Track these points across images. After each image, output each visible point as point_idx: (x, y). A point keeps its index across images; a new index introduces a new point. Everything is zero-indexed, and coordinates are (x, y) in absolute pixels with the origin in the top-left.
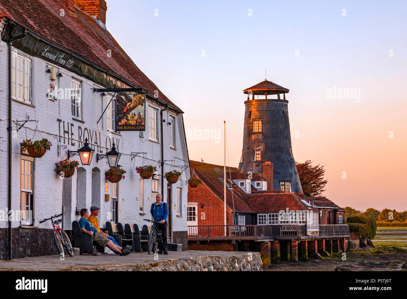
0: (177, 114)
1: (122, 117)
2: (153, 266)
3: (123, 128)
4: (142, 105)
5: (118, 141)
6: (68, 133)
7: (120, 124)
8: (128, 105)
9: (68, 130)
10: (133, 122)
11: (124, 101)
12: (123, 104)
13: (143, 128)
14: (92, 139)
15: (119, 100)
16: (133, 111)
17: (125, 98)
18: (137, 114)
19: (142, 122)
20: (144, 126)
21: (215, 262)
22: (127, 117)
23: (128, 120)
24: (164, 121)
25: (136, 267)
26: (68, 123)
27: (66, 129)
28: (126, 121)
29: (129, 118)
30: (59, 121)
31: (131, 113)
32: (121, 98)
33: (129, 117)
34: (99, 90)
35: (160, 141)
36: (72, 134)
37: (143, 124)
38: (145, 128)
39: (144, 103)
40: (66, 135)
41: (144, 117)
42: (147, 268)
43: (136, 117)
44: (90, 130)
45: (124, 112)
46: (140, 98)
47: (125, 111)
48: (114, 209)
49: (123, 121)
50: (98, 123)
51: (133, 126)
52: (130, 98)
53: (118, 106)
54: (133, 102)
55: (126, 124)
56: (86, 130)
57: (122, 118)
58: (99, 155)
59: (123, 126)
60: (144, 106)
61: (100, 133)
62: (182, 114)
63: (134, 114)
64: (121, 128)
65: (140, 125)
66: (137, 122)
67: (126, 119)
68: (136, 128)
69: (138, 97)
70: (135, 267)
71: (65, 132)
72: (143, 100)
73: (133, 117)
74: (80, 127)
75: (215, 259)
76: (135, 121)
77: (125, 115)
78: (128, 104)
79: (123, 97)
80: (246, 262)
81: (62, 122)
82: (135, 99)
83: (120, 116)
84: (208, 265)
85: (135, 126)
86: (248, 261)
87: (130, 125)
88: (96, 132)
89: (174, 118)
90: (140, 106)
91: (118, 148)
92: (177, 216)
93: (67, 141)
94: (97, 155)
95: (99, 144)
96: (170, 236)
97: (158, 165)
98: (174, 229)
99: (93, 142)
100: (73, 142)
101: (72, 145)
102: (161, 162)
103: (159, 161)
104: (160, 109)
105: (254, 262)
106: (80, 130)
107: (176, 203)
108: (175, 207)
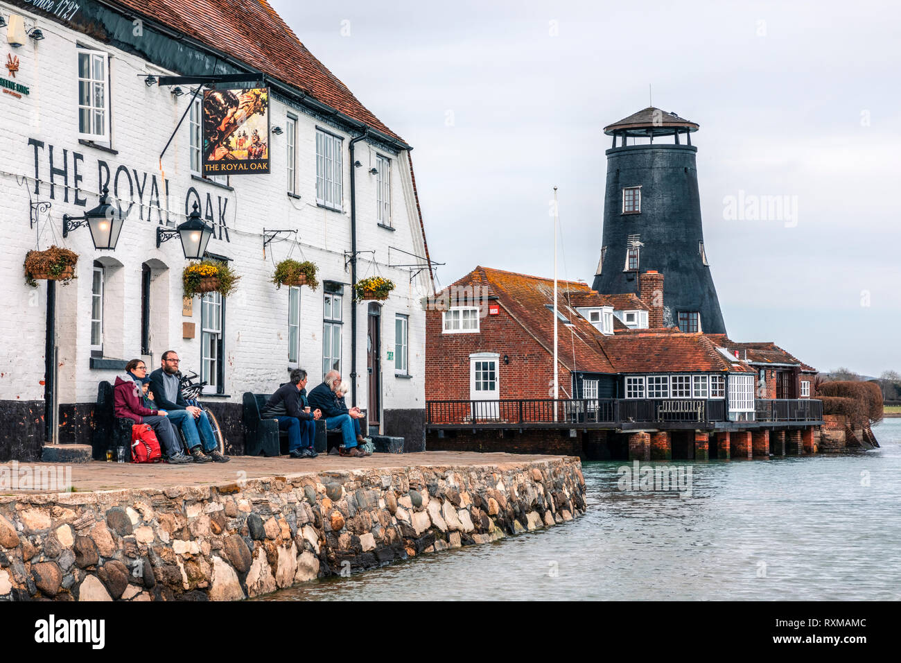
0: (398, 153)
1: (216, 142)
2: (223, 494)
3: (220, 167)
4: (262, 113)
5: (223, 201)
6: (64, 173)
7: (211, 158)
8: (229, 115)
9: (66, 167)
10: (241, 154)
11: (220, 104)
12: (218, 112)
13: (264, 166)
14: (141, 194)
15: (209, 103)
17: (224, 98)
18: (250, 134)
19: (261, 152)
20: (267, 161)
21: (434, 480)
22: (229, 142)
23: (230, 149)
24: (358, 164)
25: (165, 495)
26: (65, 151)
27: (59, 165)
28: (225, 150)
29: (233, 144)
30: (36, 143)
31: (236, 133)
32: (214, 99)
33: (233, 141)
34: (164, 81)
35: (348, 208)
36: (78, 178)
37: (264, 157)
38: (268, 166)
39: (266, 109)
40: (59, 180)
41: (266, 141)
42: (202, 497)
43: (248, 143)
44: (135, 171)
45: (220, 131)
46: (258, 96)
47: (222, 127)
48: (212, 357)
49: (220, 153)
50: (161, 156)
51: (242, 162)
52: (235, 96)
53: (205, 116)
54: (240, 106)
55: (226, 160)
56: (122, 173)
57: (217, 144)
58: (163, 231)
59: (219, 162)
60: (266, 114)
61: (167, 181)
62: (409, 153)
63: (244, 135)
64: (215, 167)
65: (258, 160)
66: (250, 154)
67: (226, 146)
68: (248, 166)
69: (253, 96)
70: (162, 497)
71: (53, 171)
72: (263, 101)
73: (241, 143)
74: (102, 164)
75: (436, 474)
76: (246, 152)
77: (223, 137)
78: (230, 111)
79: (218, 96)
80: (530, 481)
81: (47, 148)
82: (246, 99)
83: (212, 139)
84: (411, 488)
85: (248, 162)
86: (536, 478)
87: (236, 161)
88: (154, 178)
89: (389, 160)
90: (256, 116)
91: (222, 217)
92: (397, 376)
93: (59, 194)
94: (159, 231)
95: (163, 205)
96: (378, 420)
97: (342, 261)
98: (387, 404)
99: (146, 201)
100: (81, 197)
101: (79, 202)
102: (350, 254)
103: (343, 253)
104: (348, 138)
105: (554, 479)
106: (103, 168)
107: (393, 346)
108: (390, 356)
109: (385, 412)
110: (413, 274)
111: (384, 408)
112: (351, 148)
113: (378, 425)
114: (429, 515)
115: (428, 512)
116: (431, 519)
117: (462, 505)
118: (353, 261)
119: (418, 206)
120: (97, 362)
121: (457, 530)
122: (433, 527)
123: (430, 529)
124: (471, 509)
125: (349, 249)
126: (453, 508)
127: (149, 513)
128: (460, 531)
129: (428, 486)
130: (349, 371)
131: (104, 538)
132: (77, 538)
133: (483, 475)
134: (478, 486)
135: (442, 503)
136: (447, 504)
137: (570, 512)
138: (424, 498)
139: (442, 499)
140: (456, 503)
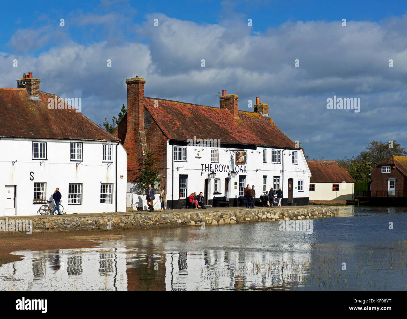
0: (299, 150)
5: (245, 166)
6: (208, 168)
10: (241, 162)
14: (225, 168)
16: (241, 158)
20: (244, 162)
24: (285, 154)
26: (208, 164)
27: (207, 166)
29: (240, 160)
30: (203, 164)
34: (231, 150)
35: (282, 162)
36: (211, 168)
43: (242, 160)
46: (243, 153)
47: (238, 157)
49: (238, 161)
50: (230, 162)
53: (236, 156)
55: (239, 162)
56: (221, 165)
57: (237, 160)
59: (238, 163)
61: (231, 165)
71: (206, 168)
73: (241, 160)
78: (239, 155)
79: (238, 153)
81: (205, 165)
85: (241, 163)
87: (240, 162)
88: (228, 165)
90: (243, 156)
91: (245, 169)
92: (298, 191)
93: (207, 171)
94: (229, 173)
95: (230, 169)
96: (292, 200)
97: (280, 172)
98: (295, 197)
99: (226, 169)
100: (211, 170)
101: (211, 171)
103: (280, 170)
104: (282, 150)
106: (216, 166)
107: (297, 186)
108: (296, 188)
110: (304, 172)
112: (283, 152)
118: (283, 172)
120: (215, 193)
122: (267, 217)
125: (282, 169)
127: (202, 214)
131: (195, 217)
132: (191, 217)
138: (266, 213)
139: (271, 213)
140: (275, 214)
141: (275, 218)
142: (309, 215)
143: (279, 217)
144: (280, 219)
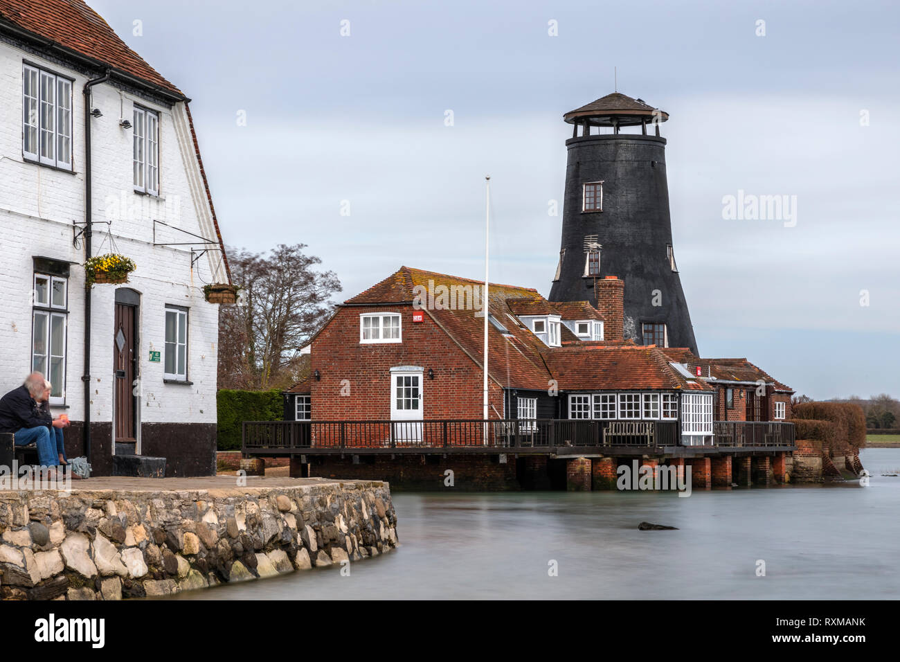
0: (171, 105)
21: (78, 509)
24: (97, 113)
35: (79, 167)
62: (187, 106)
75: (84, 502)
80: (270, 511)
84: (31, 520)
86: (281, 508)
89: (158, 113)
92: (166, 382)
96: (134, 435)
97: (69, 234)
98: (147, 415)
102: (83, 226)
103: (72, 224)
104: (81, 80)
105: (320, 509)
107: (160, 345)
108: (155, 357)
109: (145, 426)
110: (195, 257)
111: (142, 421)
112: (87, 93)
113: (135, 443)
114: (62, 556)
115: (60, 551)
116: (64, 561)
117: (130, 541)
118: (87, 233)
119: (202, 172)
121: (115, 575)
122: (67, 570)
123: (62, 573)
124: (147, 546)
125: (80, 218)
126: (113, 545)
128: (121, 576)
129: (65, 517)
130: (81, 372)
133: (176, 503)
134: (163, 517)
135: (91, 540)
136: (100, 540)
137: (346, 550)
138: (57, 532)
139: (90, 534)
140: (118, 539)
141: (123, 571)
142: (306, 544)
143: (149, 560)
144: (156, 577)
